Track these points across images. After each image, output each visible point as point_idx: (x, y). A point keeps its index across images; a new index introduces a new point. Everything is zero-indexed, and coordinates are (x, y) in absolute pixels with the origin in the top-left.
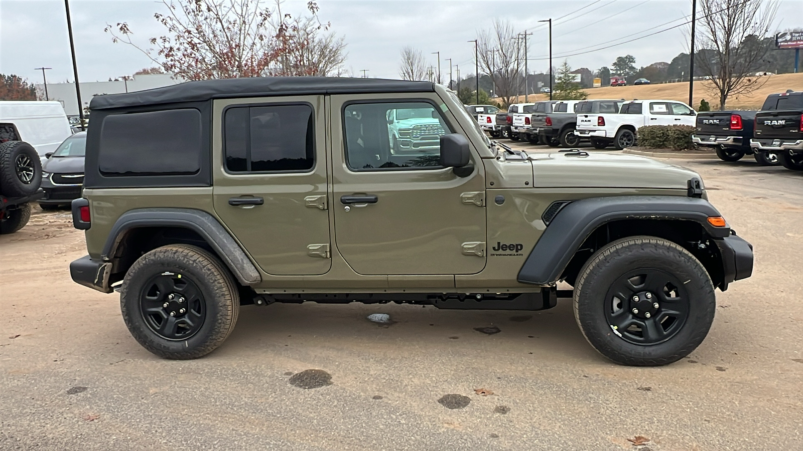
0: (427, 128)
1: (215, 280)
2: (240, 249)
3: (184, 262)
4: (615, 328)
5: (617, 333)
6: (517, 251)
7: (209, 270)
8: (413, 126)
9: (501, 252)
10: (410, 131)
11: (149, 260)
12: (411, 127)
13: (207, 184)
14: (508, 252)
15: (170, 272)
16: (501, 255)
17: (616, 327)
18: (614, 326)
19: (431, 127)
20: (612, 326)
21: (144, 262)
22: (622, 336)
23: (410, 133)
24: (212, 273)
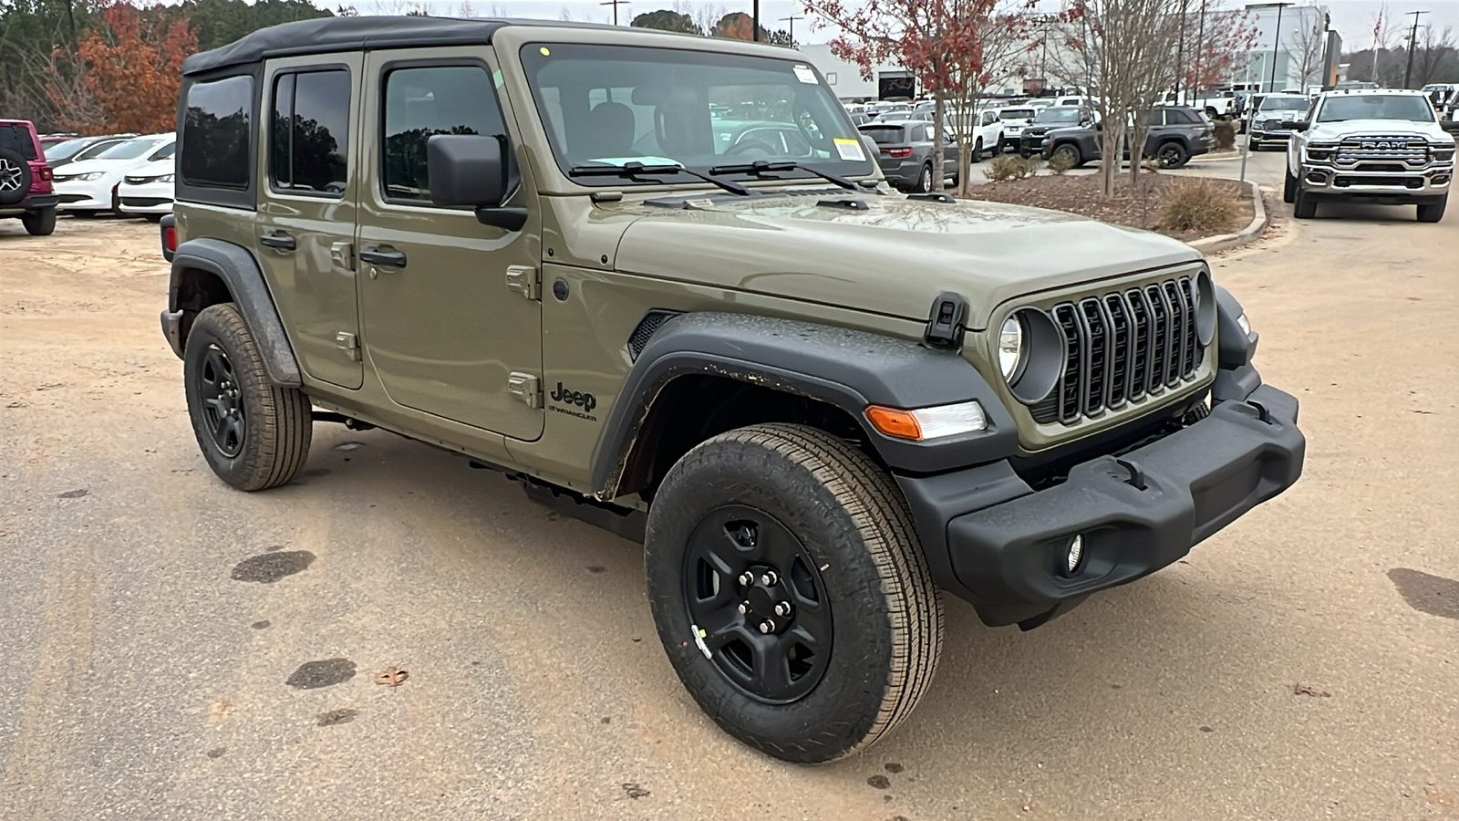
0: (1377, 142)
1: (251, 370)
2: (278, 324)
3: (227, 331)
4: (700, 635)
5: (702, 645)
6: (587, 409)
7: (247, 351)
8: (1344, 137)
9: (562, 404)
10: (1335, 148)
12: (1338, 140)
13: (252, 205)
14: (573, 407)
15: (216, 345)
16: (562, 411)
17: (703, 633)
18: (699, 629)
19: (1390, 142)
20: (694, 627)
22: (713, 657)
23: (1333, 152)
24: (249, 357)
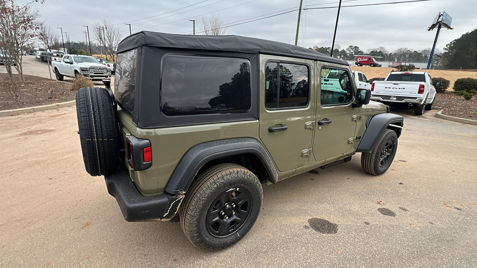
3: (245, 178)
6: (359, 139)
9: (356, 141)
11: (219, 184)
13: (255, 118)
15: (233, 188)
21: (215, 186)
